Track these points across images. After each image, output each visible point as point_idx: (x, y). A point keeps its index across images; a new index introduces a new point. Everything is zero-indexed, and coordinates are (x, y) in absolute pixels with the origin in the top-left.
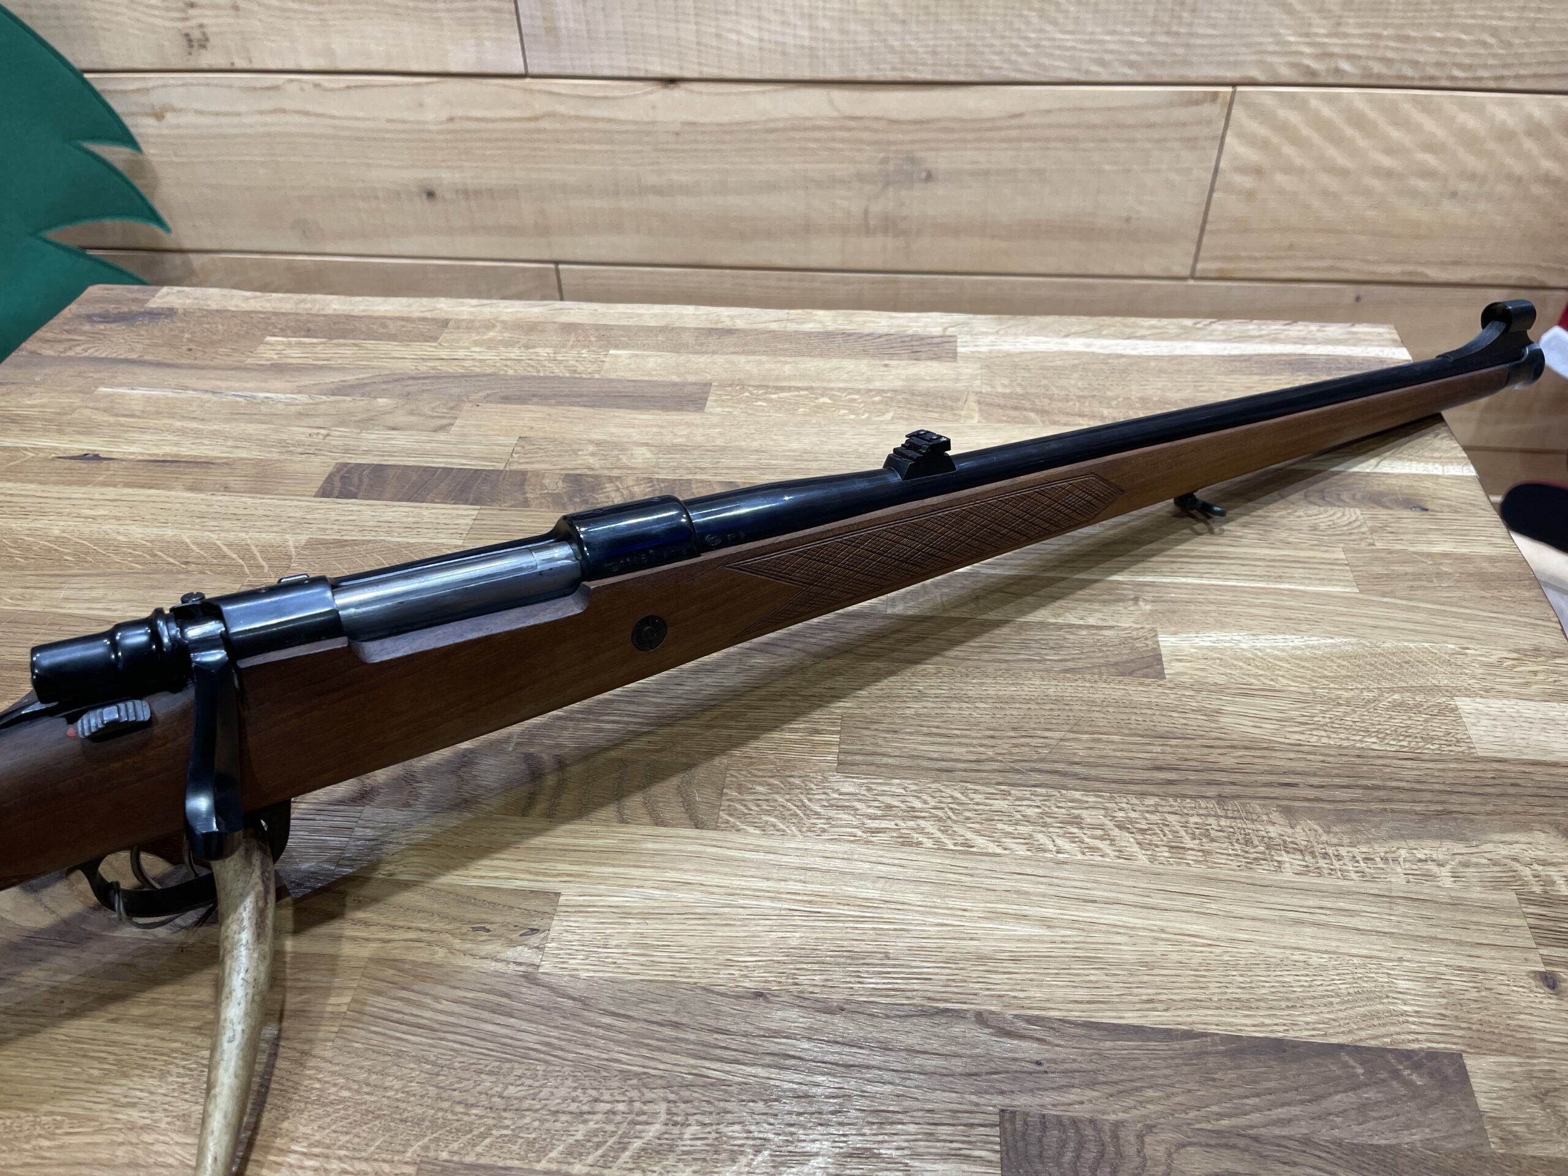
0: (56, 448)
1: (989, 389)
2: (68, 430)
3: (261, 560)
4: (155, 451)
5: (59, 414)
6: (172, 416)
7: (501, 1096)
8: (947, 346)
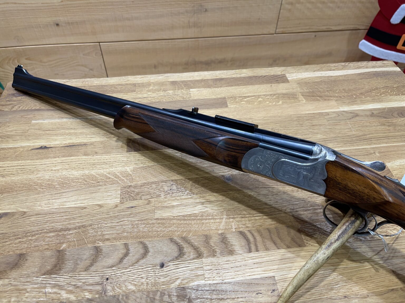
0: (30, 146)
1: (303, 91)
2: (30, 138)
3: (122, 178)
4: (65, 142)
5: (23, 132)
6: (64, 129)
8: (284, 78)
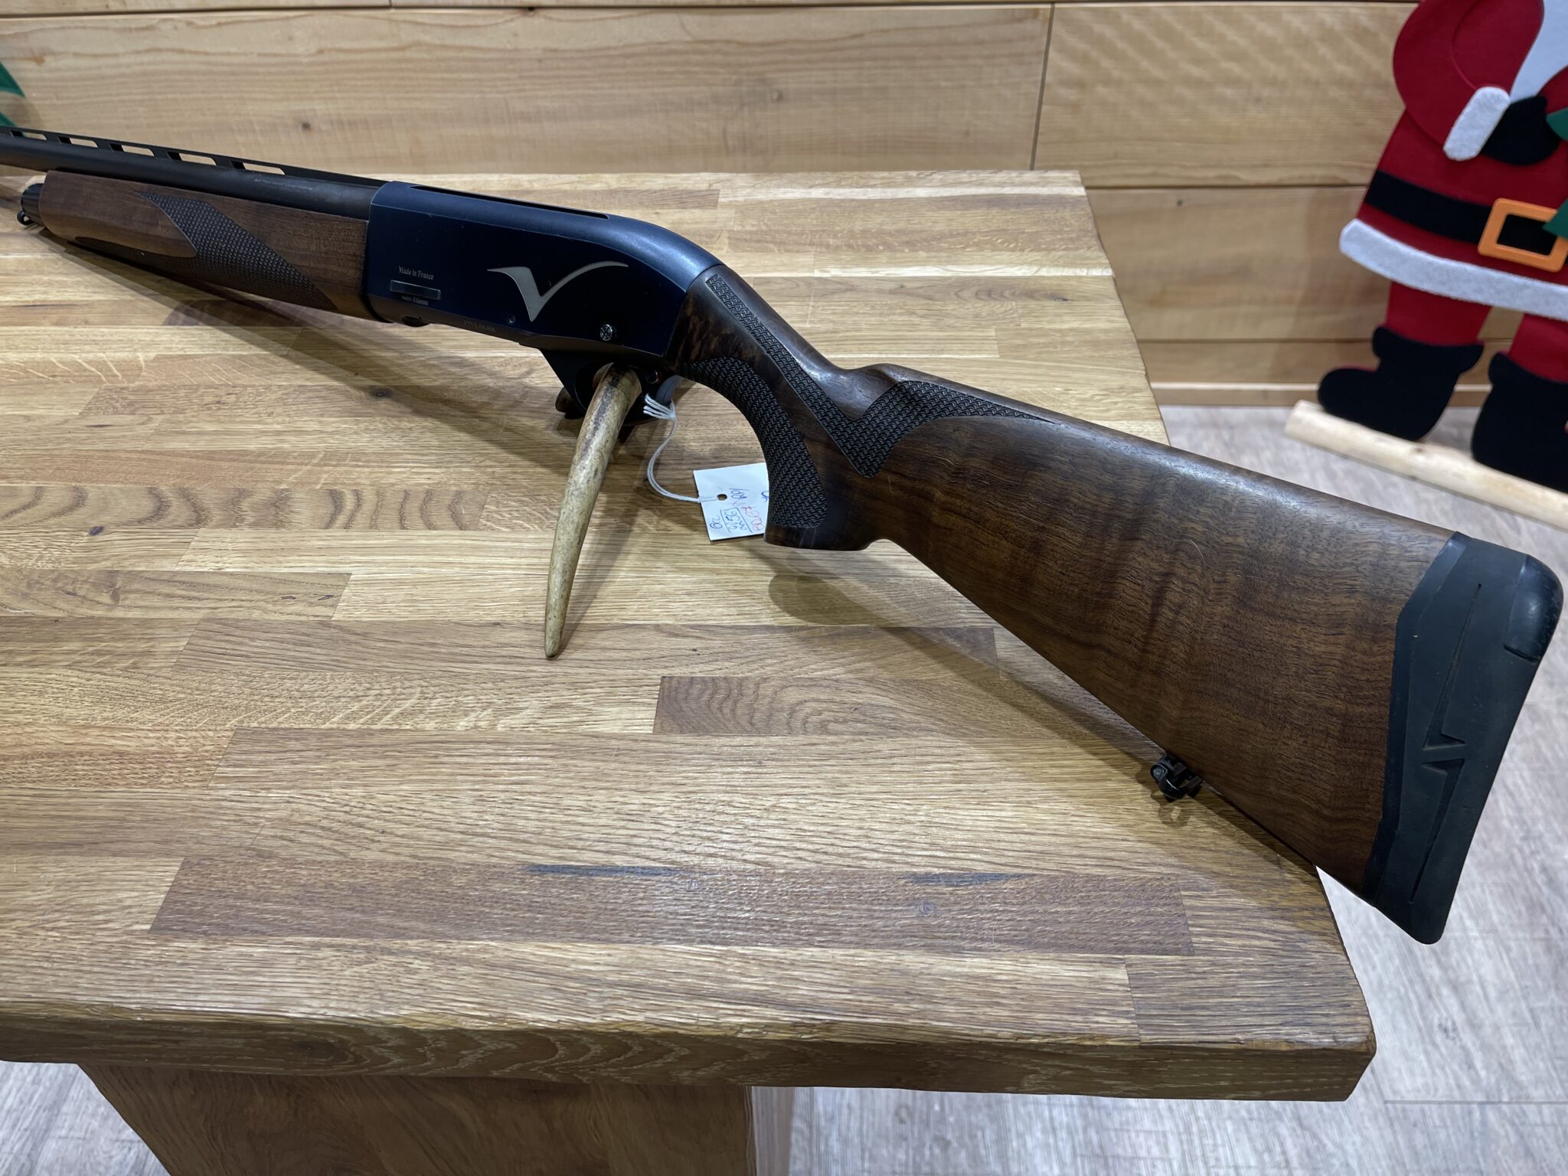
1: (740, 228)
3: (115, 372)
7: (298, 691)
8: (710, 198)
